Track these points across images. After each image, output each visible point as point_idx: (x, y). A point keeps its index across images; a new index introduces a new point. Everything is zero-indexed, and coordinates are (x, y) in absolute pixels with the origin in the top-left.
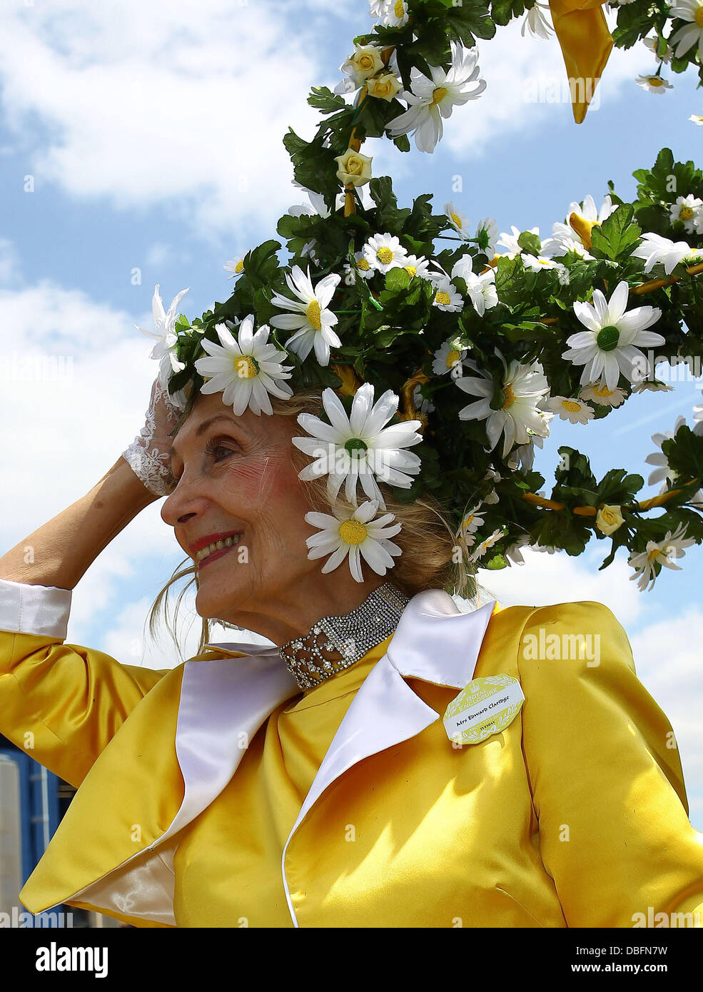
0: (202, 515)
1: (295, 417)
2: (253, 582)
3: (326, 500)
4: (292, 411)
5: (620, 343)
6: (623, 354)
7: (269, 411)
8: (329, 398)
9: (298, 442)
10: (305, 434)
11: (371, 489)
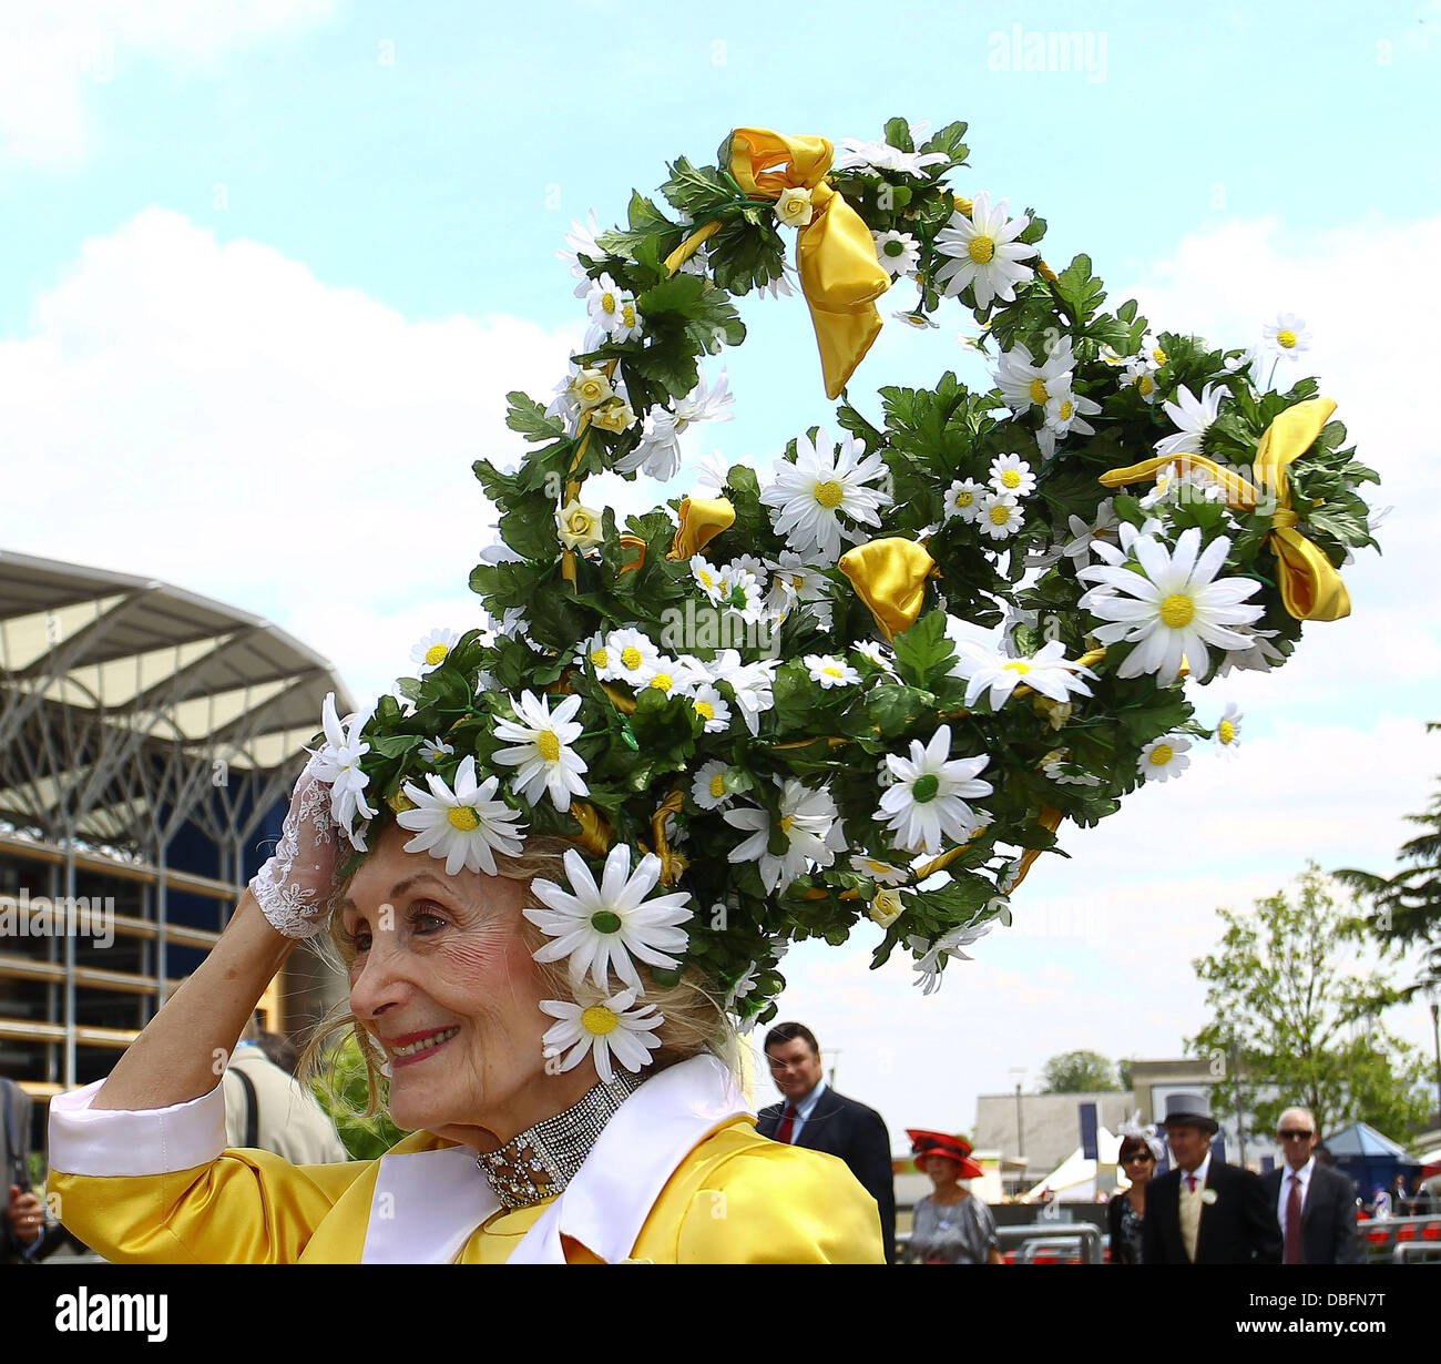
0: (405, 1005)
1: (527, 882)
2: (474, 1095)
3: (567, 985)
4: (522, 874)
5: (940, 792)
6: (945, 807)
7: (492, 870)
8: (574, 863)
9: (531, 914)
10: (542, 906)
11: (626, 971)
